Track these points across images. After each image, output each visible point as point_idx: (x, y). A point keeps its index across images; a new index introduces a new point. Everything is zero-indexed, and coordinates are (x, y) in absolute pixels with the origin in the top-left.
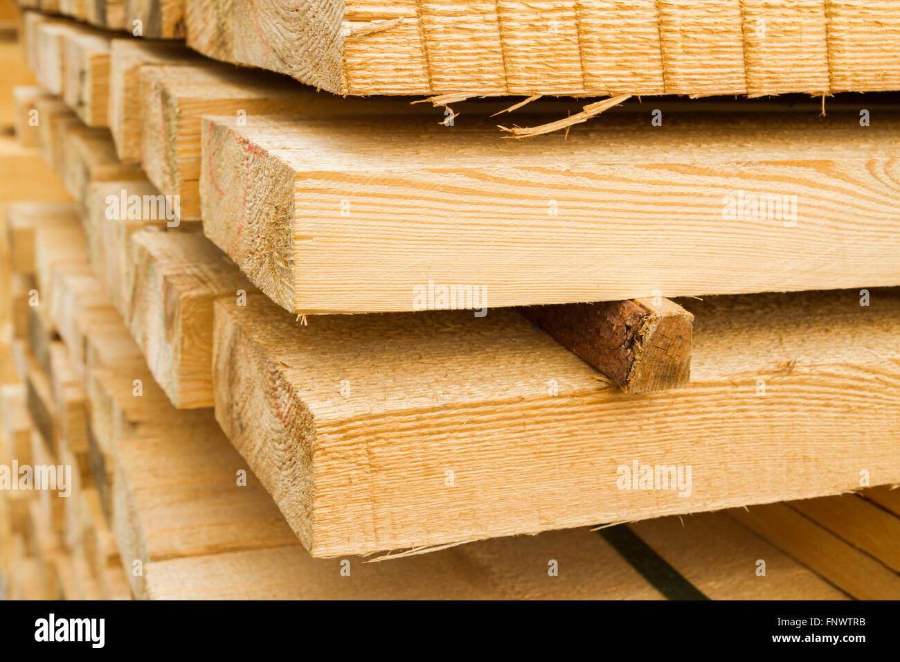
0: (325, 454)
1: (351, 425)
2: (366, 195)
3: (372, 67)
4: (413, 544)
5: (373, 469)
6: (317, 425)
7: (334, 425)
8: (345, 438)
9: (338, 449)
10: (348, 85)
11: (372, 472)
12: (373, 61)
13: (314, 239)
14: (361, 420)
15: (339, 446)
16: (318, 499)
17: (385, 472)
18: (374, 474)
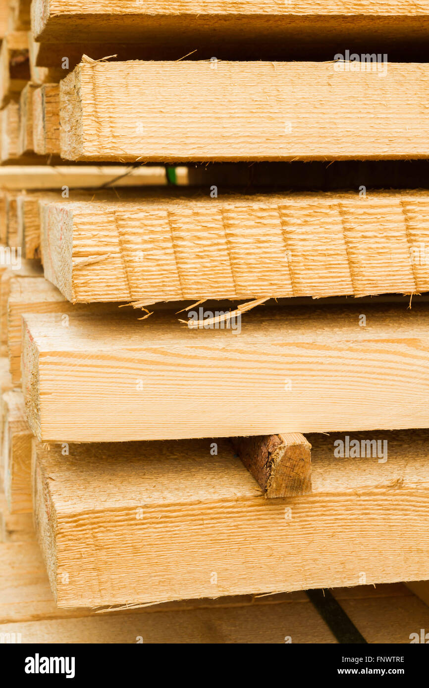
0: (63, 537)
1: (81, 517)
2: (86, 366)
3: (92, 285)
4: (127, 601)
5: (97, 548)
6: (58, 517)
7: (70, 517)
8: (77, 526)
9: (72, 533)
10: (76, 297)
11: (96, 550)
12: (92, 281)
13: (53, 394)
14: (87, 514)
15: (73, 531)
16: (60, 568)
17: (105, 550)
18: (98, 551)
